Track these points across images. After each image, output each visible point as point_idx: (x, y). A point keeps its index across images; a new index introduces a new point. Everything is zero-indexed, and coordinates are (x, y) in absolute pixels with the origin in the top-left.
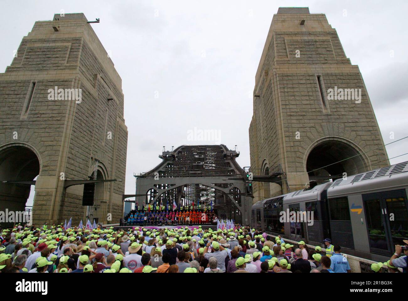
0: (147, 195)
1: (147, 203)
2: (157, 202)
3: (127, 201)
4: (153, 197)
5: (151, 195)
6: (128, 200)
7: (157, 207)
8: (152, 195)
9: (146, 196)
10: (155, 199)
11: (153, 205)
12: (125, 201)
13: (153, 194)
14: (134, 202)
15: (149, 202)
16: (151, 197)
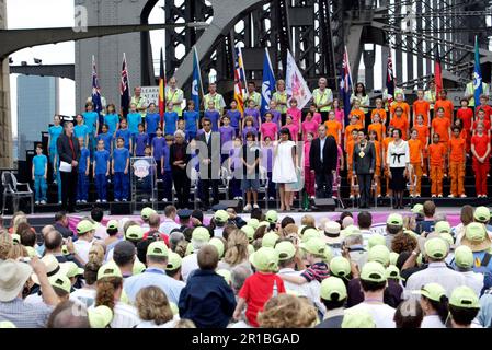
0: (144, 28)
1: (147, 79)
2: (213, 73)
3: (24, 69)
4: (181, 39)
5: (169, 25)
6: (31, 63)
7: (207, 98)
8: (179, 30)
9: (137, 35)
10: (200, 49)
11: (186, 87)
12: (14, 69)
13: (181, 20)
14: (66, 71)
15: (157, 74)
16: (172, 40)
